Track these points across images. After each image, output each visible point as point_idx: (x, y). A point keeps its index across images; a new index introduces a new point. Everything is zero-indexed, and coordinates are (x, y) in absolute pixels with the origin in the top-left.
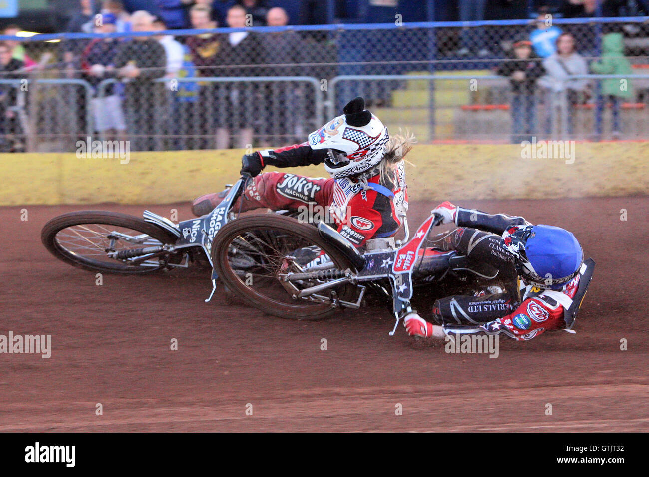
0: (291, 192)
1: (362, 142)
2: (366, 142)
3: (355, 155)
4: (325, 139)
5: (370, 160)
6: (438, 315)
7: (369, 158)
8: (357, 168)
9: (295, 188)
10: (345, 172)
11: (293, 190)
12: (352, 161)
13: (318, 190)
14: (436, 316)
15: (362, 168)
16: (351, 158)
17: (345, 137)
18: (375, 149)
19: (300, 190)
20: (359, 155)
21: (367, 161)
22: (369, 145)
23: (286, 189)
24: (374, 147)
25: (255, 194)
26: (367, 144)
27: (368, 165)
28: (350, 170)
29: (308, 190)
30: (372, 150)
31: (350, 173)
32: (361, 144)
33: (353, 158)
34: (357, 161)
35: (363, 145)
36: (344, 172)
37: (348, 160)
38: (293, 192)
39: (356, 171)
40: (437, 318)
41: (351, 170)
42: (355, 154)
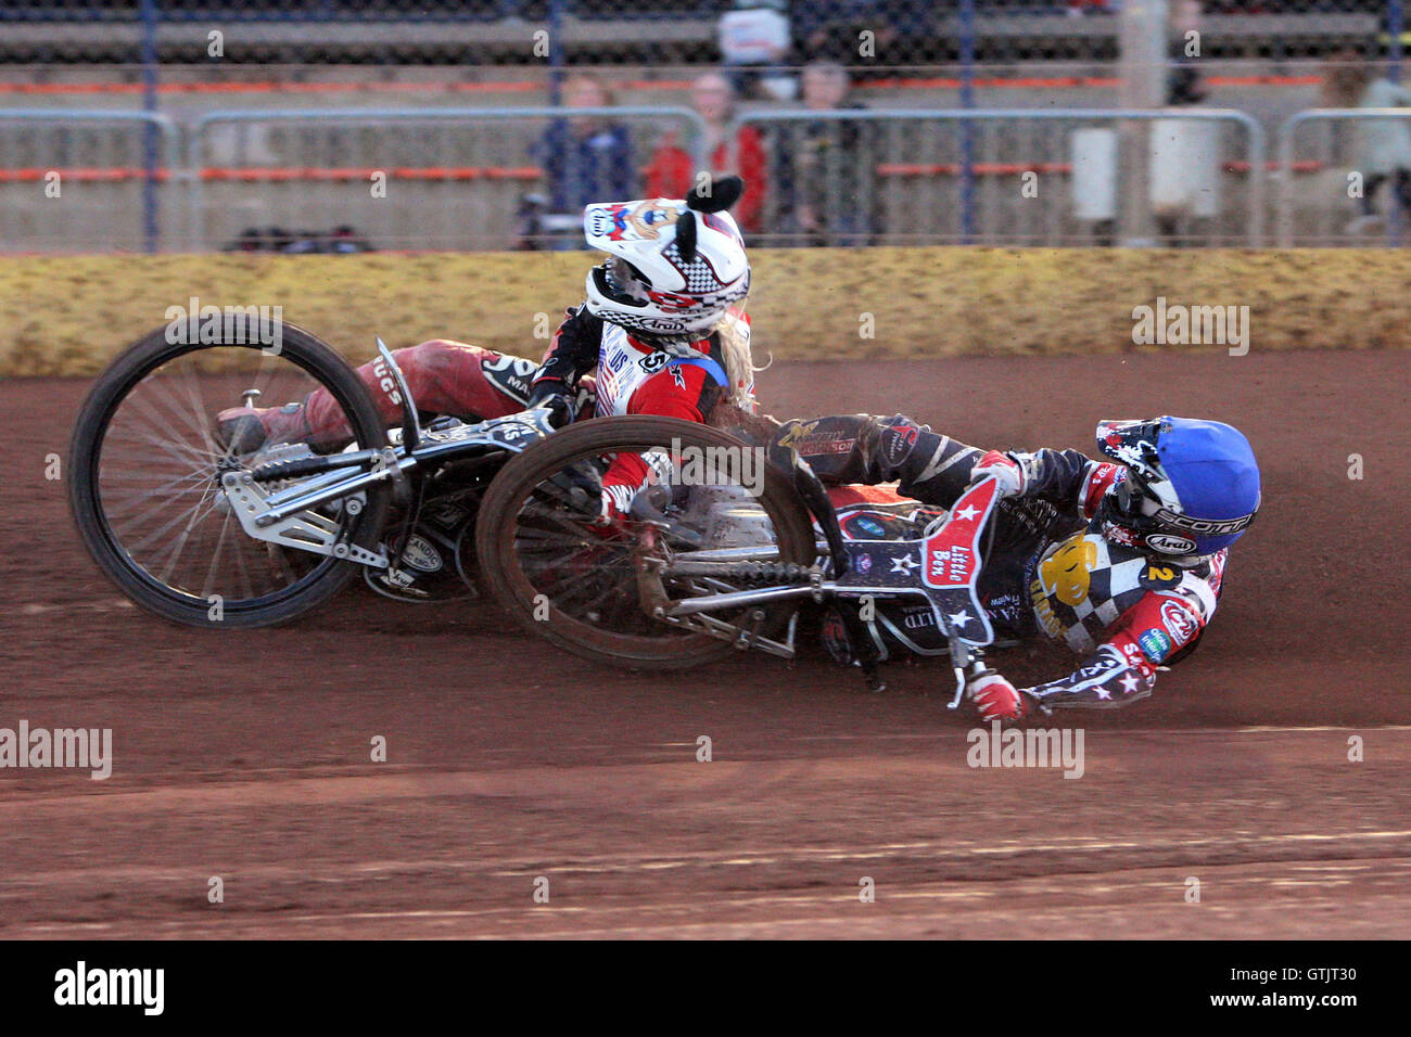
1: (694, 281)
2: (703, 283)
3: (666, 298)
4: (623, 235)
5: (690, 321)
6: (837, 640)
7: (689, 316)
8: (655, 322)
10: (625, 316)
12: (652, 305)
14: (834, 642)
15: (665, 327)
16: (656, 299)
17: (668, 253)
18: (712, 305)
20: (675, 303)
21: (682, 319)
22: (706, 292)
24: (714, 300)
26: (703, 289)
27: (679, 327)
28: (636, 319)
30: (706, 305)
31: (633, 324)
32: (691, 283)
33: (660, 302)
34: (663, 310)
35: (694, 287)
36: (622, 316)
37: (647, 298)
39: (649, 327)
40: (836, 645)
41: (641, 322)
42: (668, 296)
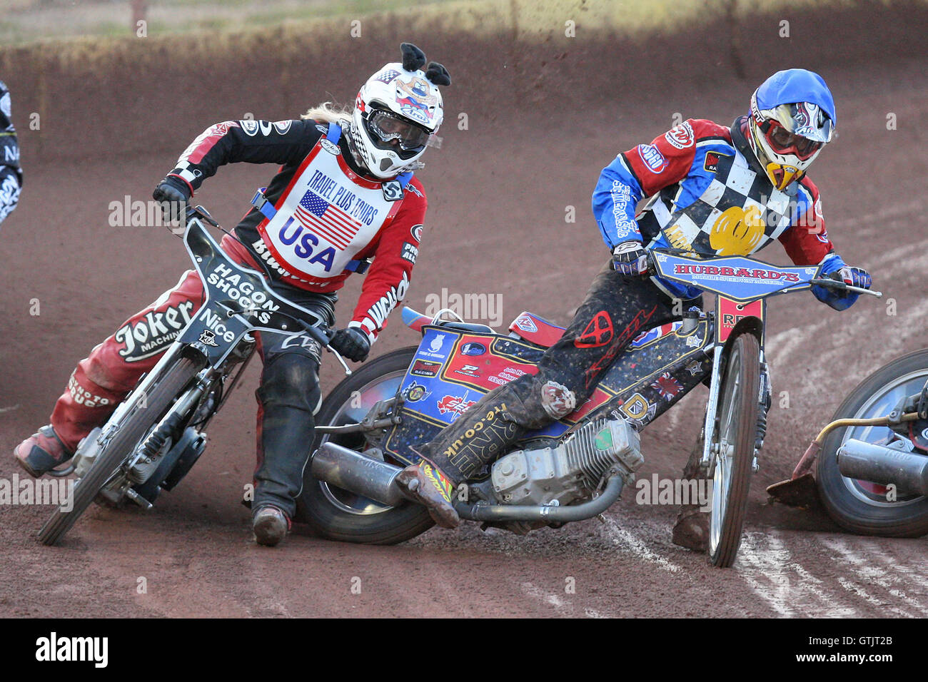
0: (154, 344)
9: (155, 334)
11: (155, 339)
13: (190, 307)
19: (164, 330)
23: (143, 347)
25: (96, 400)
29: (176, 320)
38: (158, 340)
